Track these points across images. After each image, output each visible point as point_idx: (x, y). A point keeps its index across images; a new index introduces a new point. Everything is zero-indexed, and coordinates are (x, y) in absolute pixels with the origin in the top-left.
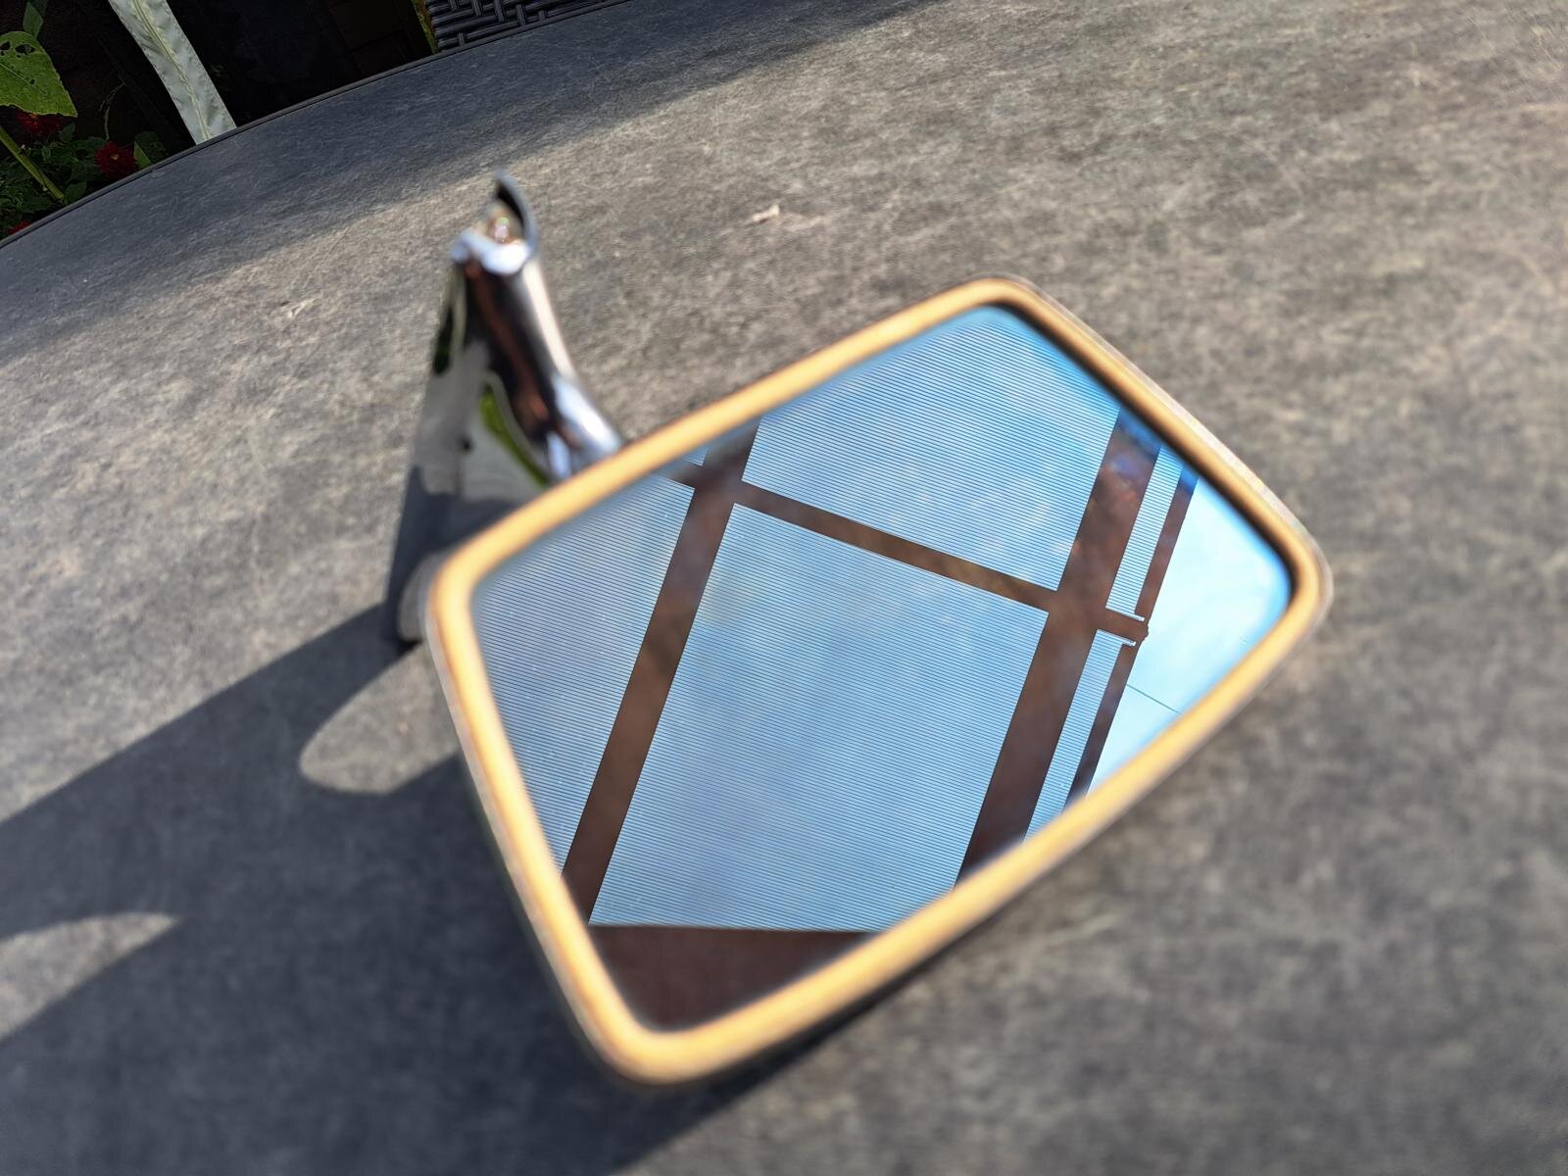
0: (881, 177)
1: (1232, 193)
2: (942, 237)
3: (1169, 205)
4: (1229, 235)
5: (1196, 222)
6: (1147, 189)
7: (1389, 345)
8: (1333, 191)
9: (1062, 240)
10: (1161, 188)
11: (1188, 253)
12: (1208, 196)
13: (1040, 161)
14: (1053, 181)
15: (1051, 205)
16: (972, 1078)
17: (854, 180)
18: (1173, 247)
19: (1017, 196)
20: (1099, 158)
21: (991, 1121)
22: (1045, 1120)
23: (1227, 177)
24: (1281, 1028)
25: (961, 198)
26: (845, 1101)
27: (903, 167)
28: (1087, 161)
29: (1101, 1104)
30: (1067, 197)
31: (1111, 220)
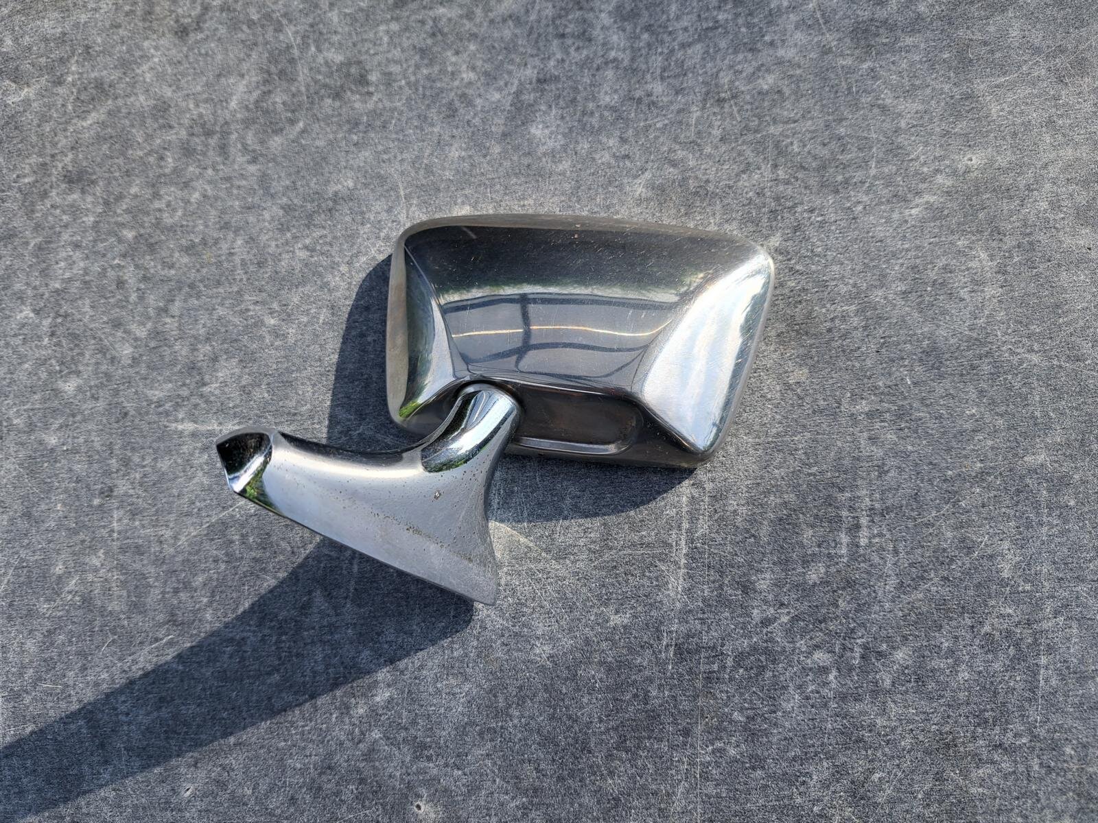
0: (62, 39)
1: (270, 92)
2: (103, 125)
3: (233, 104)
4: (262, 142)
5: (247, 123)
6: (223, 80)
7: (324, 261)
8: (322, 98)
9: (171, 136)
10: (231, 81)
11: (241, 159)
12: (256, 94)
13: (164, 34)
14: (170, 62)
15: (168, 92)
16: (123, 708)
17: (46, 40)
18: (232, 150)
19: (148, 77)
20: (200, 36)
21: (129, 724)
22: (146, 721)
23: (269, 73)
24: (223, 676)
25: (115, 75)
26: (81, 722)
27: (76, 25)
28: (193, 37)
29: (165, 713)
30: (176, 86)
31: (201, 116)
